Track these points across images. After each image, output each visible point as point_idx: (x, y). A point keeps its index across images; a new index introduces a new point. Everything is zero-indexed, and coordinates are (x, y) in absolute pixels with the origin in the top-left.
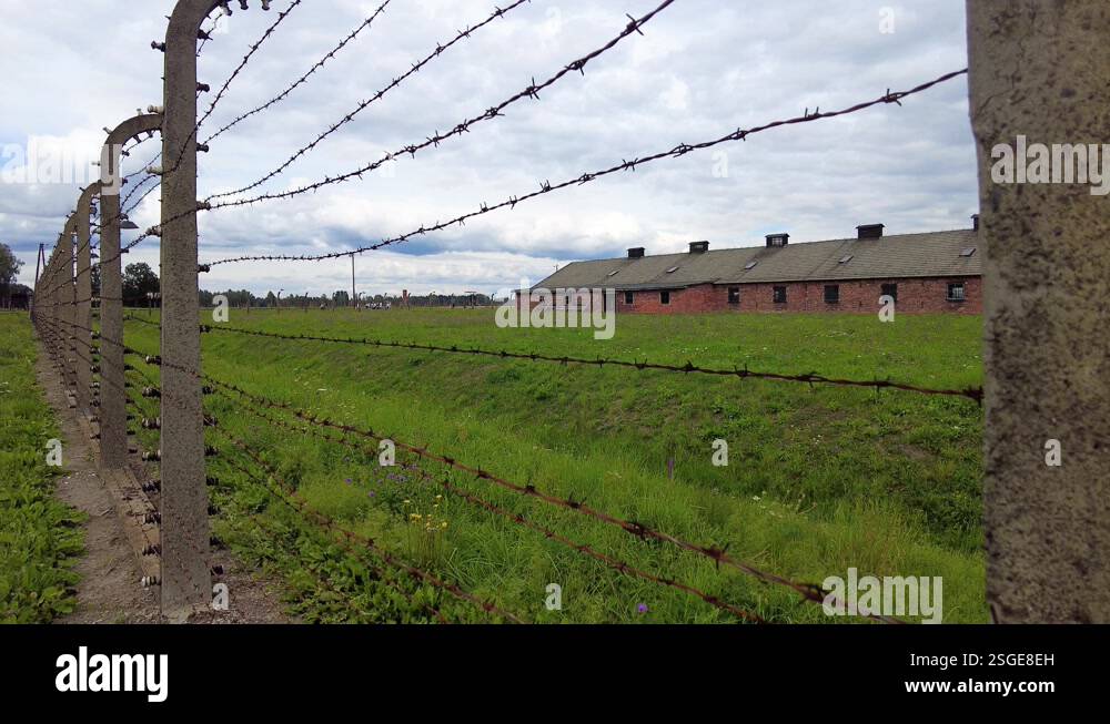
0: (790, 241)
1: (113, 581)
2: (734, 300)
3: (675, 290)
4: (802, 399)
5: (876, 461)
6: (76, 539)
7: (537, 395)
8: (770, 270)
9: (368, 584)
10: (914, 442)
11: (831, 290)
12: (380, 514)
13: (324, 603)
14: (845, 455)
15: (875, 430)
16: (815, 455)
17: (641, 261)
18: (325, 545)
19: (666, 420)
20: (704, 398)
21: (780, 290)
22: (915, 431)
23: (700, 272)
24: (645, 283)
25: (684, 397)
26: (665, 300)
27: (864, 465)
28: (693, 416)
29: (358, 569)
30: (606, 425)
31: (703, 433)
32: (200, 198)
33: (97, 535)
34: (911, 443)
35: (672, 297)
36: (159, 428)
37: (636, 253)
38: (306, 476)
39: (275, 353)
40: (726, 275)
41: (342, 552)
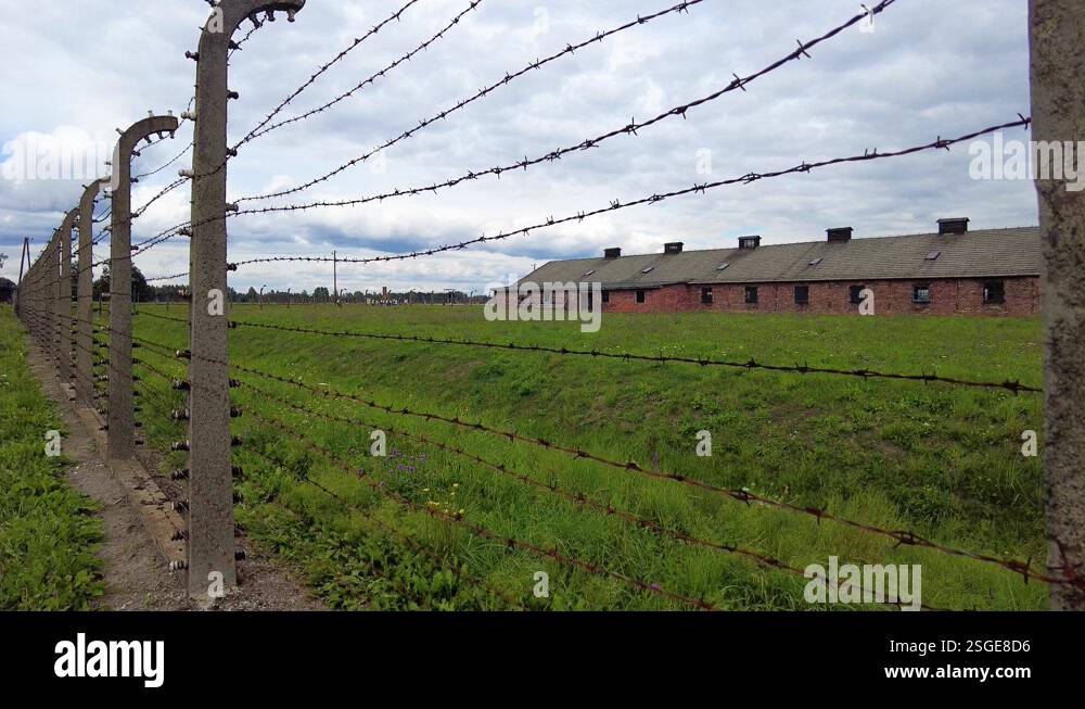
0: (762, 243)
1: (135, 566)
2: (707, 300)
3: (651, 289)
4: (778, 396)
5: (849, 456)
6: (95, 526)
7: (520, 391)
8: (740, 272)
9: (387, 569)
10: (887, 438)
11: (801, 291)
12: (392, 502)
13: (344, 587)
14: (821, 450)
15: (848, 426)
16: (792, 450)
17: (618, 260)
18: (342, 531)
19: (648, 415)
20: (684, 395)
21: (751, 290)
22: (887, 427)
23: (674, 272)
24: (622, 283)
25: (664, 394)
26: (641, 299)
27: (839, 460)
28: (674, 412)
29: (376, 554)
30: (589, 420)
31: (683, 428)
32: (230, 200)
33: (113, 523)
34: (884, 439)
35: (647, 296)
36: (188, 419)
37: (613, 253)
38: (314, 466)
39: (260, 348)
40: (699, 275)
41: (358, 539)
